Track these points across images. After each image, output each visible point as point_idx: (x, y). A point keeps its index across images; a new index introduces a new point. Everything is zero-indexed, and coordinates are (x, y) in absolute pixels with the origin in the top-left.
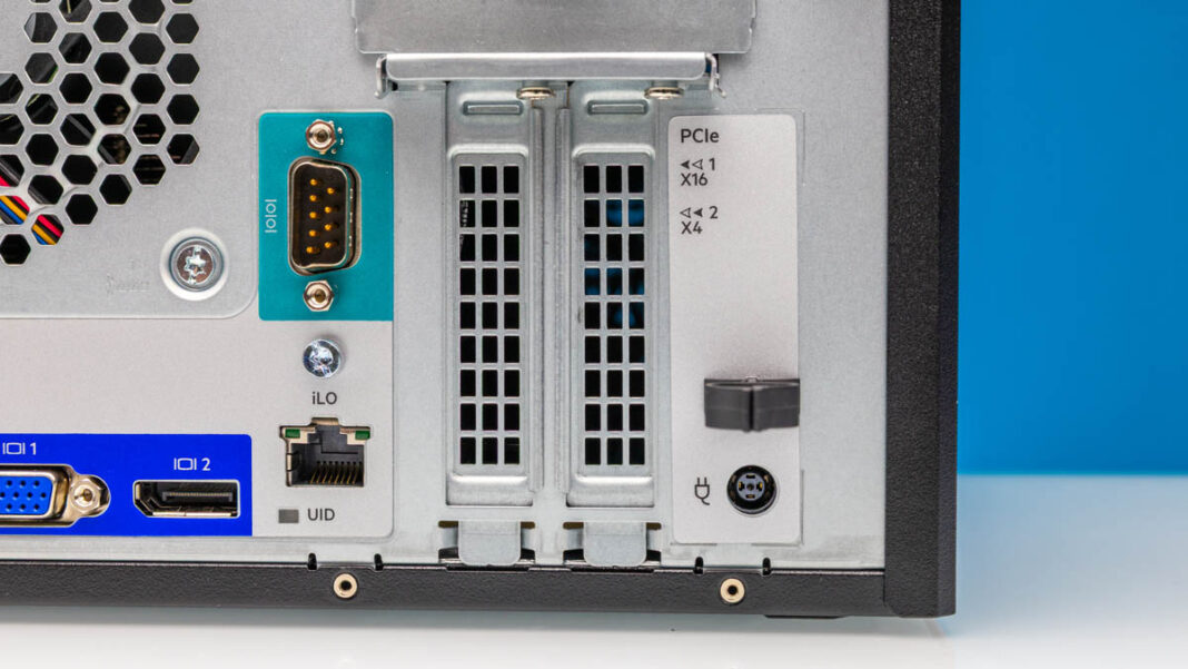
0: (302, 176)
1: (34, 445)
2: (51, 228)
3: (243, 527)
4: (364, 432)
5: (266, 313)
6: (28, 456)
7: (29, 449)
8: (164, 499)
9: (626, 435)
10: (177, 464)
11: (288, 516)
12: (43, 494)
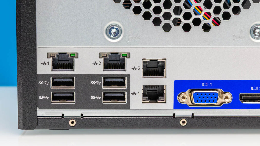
1: (211, 83)
2: (217, 22)
6: (209, 86)
7: (209, 85)
8: (242, 98)
10: (252, 88)
12: (215, 97)
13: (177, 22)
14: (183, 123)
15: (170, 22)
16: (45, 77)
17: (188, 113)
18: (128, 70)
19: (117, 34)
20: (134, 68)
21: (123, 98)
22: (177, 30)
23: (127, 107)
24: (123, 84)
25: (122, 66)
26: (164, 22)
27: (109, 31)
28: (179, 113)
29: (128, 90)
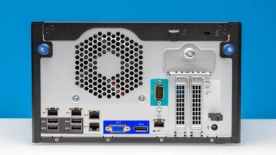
0: (157, 88)
1: (120, 122)
2: (123, 94)
3: (148, 132)
4: (164, 120)
5: (152, 105)
6: (120, 124)
9: (198, 120)
10: (140, 124)
11: (154, 131)
12: (122, 128)
13: (104, 94)
14: (108, 140)
15: (101, 94)
16: (45, 119)
17: (110, 135)
18: (82, 116)
19: (78, 99)
20: (85, 115)
21: (80, 129)
22: (105, 98)
23: (82, 133)
24: (80, 122)
25: (80, 114)
26: (99, 94)
27: (74, 98)
28: (106, 135)
29: (83, 124)
